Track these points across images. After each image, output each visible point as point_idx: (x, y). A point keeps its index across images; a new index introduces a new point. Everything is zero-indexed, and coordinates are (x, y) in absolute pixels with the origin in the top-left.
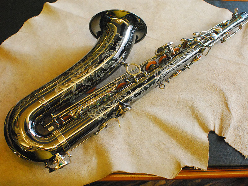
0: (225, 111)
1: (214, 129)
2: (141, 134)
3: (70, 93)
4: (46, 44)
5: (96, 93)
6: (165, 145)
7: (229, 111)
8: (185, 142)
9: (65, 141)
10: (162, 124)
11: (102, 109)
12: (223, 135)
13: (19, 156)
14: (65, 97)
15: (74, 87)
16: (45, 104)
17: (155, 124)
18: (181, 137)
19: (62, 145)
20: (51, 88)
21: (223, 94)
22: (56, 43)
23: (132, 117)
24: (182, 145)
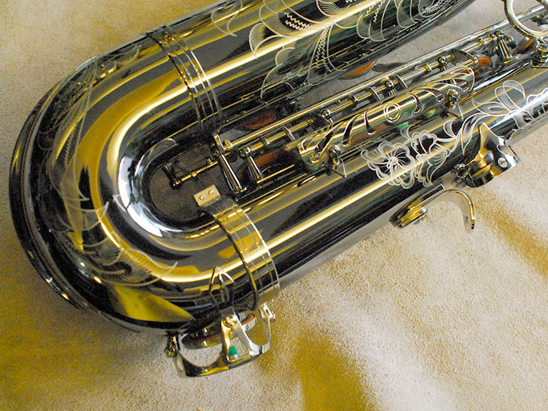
3: (304, 60)
5: (392, 78)
9: (266, 255)
11: (419, 147)
13: (65, 296)
14: (283, 71)
15: (323, 36)
16: (200, 87)
19: (251, 270)
20: (232, 25)
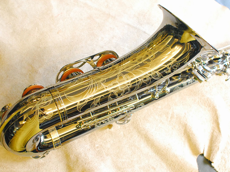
0: (216, 132)
1: (203, 152)
2: (131, 155)
4: (24, 28)
6: (155, 169)
7: (220, 131)
8: (175, 167)
10: (154, 145)
12: (211, 159)
17: (146, 145)
18: (172, 161)
21: (216, 111)
22: (37, 28)
23: (123, 135)
24: (172, 169)
